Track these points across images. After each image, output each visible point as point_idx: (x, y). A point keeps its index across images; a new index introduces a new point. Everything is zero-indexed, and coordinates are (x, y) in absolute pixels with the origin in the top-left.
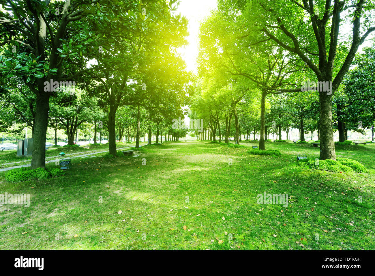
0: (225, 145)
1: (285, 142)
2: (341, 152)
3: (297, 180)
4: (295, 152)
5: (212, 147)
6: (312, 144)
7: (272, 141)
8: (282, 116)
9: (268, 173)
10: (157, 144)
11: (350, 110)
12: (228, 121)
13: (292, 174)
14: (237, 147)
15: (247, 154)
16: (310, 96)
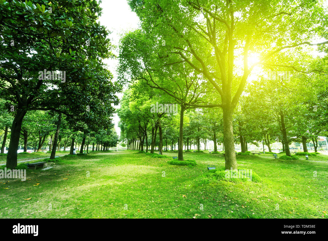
0: (150, 155)
1: (203, 152)
2: (243, 161)
3: (204, 193)
4: (209, 161)
5: (138, 157)
6: (223, 154)
7: (193, 151)
8: (200, 130)
9: (180, 185)
10: (81, 155)
11: (247, 127)
12: (155, 133)
13: (201, 186)
14: (160, 157)
15: (167, 164)
16: (219, 113)
